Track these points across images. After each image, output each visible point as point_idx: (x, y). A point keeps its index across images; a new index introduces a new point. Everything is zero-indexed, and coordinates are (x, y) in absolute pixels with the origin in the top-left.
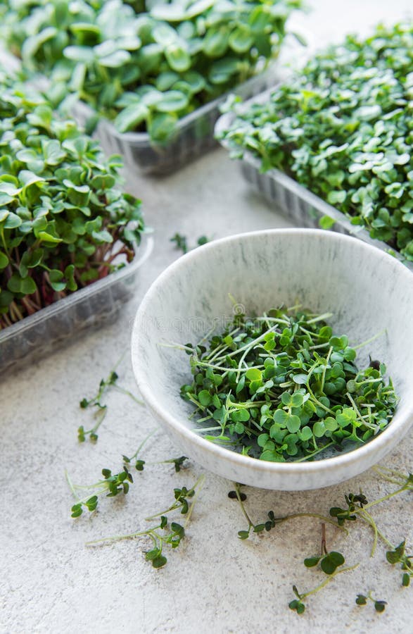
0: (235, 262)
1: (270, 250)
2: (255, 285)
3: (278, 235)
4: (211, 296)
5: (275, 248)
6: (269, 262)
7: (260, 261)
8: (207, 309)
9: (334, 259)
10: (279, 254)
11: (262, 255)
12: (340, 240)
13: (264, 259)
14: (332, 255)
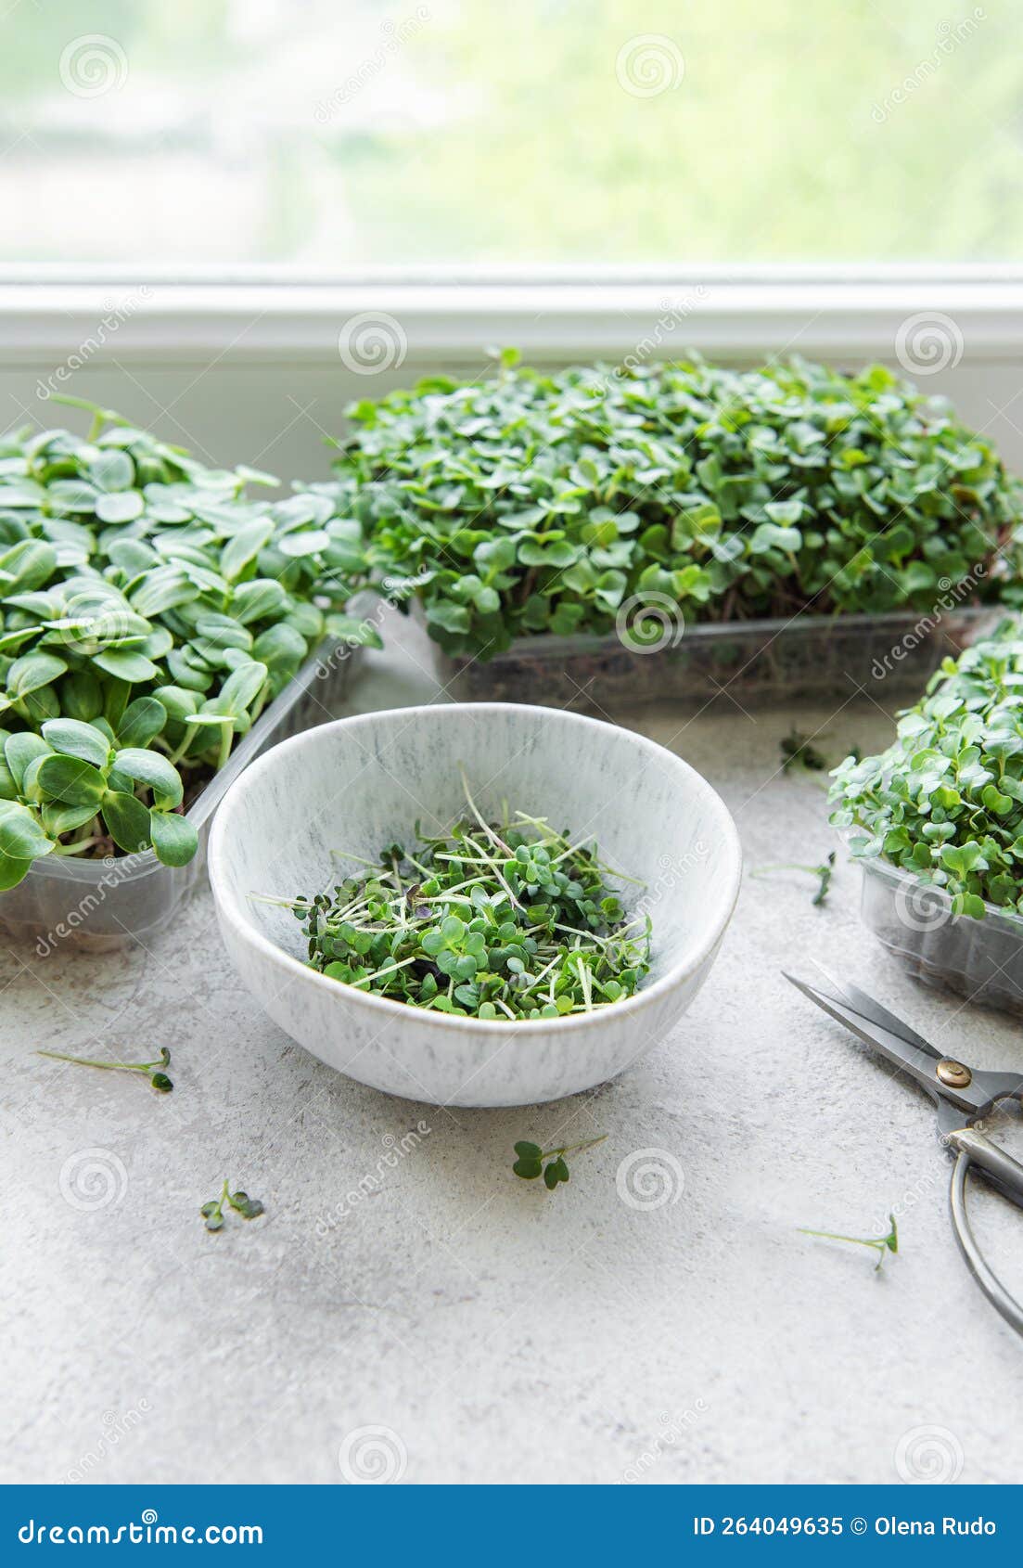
0: (364, 761)
1: (422, 741)
2: (397, 805)
3: (436, 714)
4: (324, 821)
5: (431, 737)
6: (420, 763)
7: (405, 762)
8: (317, 845)
9: (532, 751)
10: (437, 747)
11: (409, 751)
12: (542, 716)
13: (413, 758)
14: (529, 743)
